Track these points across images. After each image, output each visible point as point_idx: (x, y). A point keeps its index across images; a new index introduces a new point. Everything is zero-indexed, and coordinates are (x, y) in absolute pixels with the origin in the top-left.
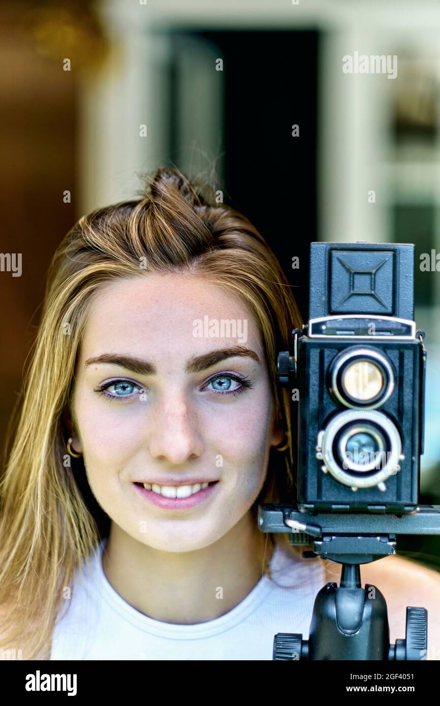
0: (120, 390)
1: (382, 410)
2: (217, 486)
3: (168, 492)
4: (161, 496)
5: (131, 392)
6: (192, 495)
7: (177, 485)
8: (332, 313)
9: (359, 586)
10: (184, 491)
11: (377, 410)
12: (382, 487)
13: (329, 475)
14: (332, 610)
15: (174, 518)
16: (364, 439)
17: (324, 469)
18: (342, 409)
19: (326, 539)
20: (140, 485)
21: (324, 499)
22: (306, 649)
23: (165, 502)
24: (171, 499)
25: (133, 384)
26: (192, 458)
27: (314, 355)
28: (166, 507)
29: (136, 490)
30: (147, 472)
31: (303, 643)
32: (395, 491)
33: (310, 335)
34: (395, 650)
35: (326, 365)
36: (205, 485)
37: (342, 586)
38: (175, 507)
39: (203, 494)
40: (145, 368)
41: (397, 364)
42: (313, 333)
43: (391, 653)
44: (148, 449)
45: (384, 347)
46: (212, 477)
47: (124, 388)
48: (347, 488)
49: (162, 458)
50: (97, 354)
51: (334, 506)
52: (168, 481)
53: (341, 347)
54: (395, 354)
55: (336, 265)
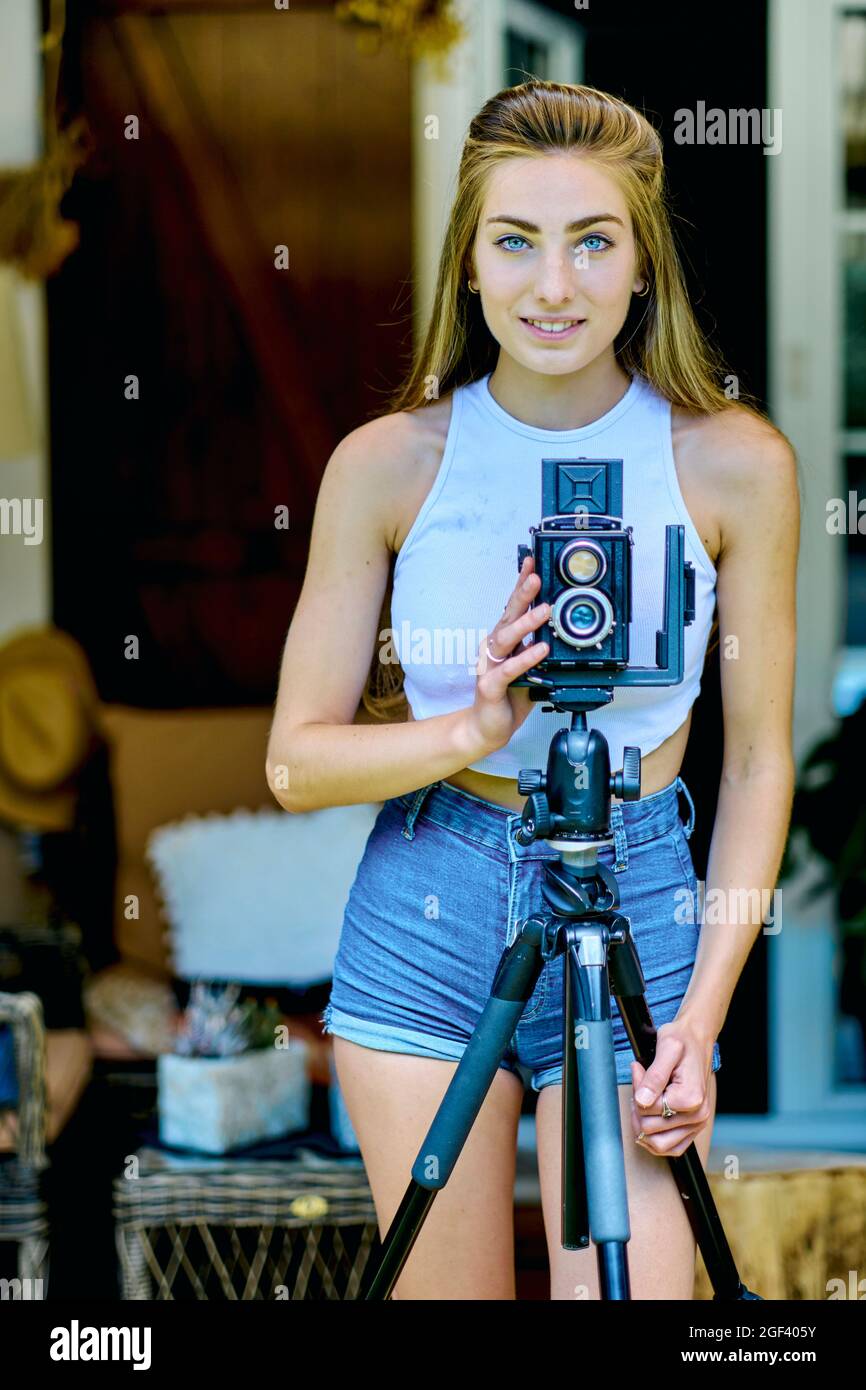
0: (512, 244)
1: (598, 587)
2: (584, 323)
3: (546, 326)
4: (540, 329)
5: (522, 245)
6: (565, 330)
7: (553, 321)
8: (559, 513)
9: (585, 729)
10: (558, 327)
11: (594, 587)
12: (599, 646)
13: (559, 638)
14: (564, 747)
15: (549, 347)
16: (584, 610)
17: (555, 634)
18: (568, 587)
19: (559, 692)
20: (525, 320)
21: (555, 658)
22: (544, 781)
23: (543, 334)
24: (548, 332)
25: (523, 240)
26: (566, 300)
27: (546, 545)
28: (545, 338)
29: (522, 324)
30: (530, 310)
31: (542, 776)
32: (609, 651)
33: (543, 531)
34: (614, 778)
35: (555, 554)
36: (575, 323)
37: (572, 729)
38: (551, 338)
39: (573, 329)
40: (532, 228)
41: (610, 552)
42: (545, 529)
43: (612, 782)
44: (532, 292)
45: (600, 540)
46: (581, 316)
47: (516, 243)
48: (572, 648)
49: (542, 300)
50: (496, 215)
51: (562, 663)
52: (546, 318)
53: (566, 540)
54: (608, 545)
55: (562, 476)
